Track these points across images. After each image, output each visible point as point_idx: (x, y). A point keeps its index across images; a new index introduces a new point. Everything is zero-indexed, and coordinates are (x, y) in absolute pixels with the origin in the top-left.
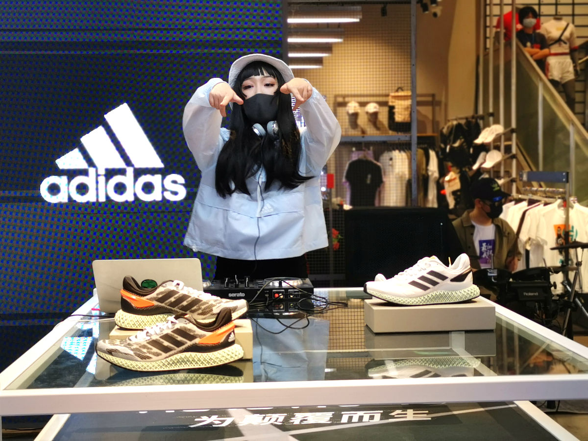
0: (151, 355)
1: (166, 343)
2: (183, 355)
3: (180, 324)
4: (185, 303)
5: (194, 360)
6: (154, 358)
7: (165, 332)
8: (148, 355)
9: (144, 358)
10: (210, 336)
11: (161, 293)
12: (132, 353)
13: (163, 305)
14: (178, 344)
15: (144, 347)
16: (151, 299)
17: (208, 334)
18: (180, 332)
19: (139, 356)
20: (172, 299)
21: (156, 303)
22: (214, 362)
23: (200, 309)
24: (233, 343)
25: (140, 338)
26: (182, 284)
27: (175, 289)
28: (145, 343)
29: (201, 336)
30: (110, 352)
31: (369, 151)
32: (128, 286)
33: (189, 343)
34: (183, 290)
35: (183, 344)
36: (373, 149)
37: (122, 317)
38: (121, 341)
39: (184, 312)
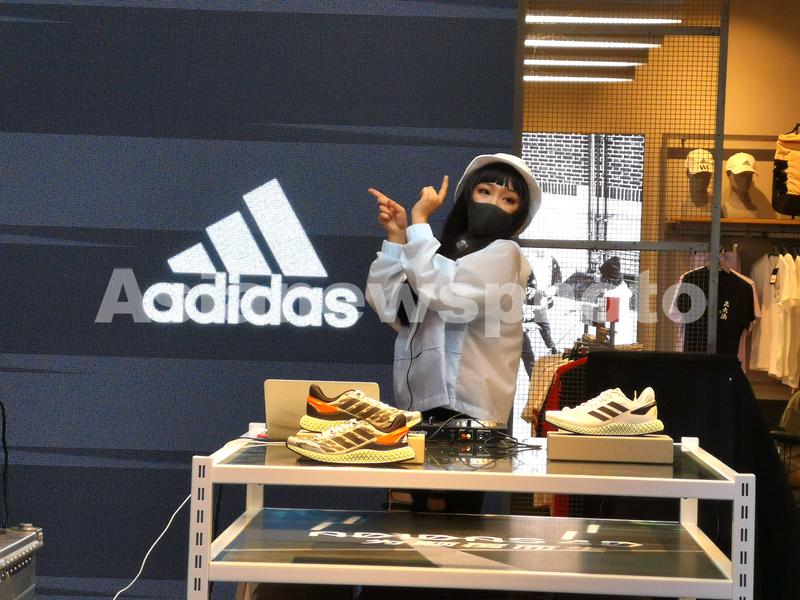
0: (334, 449)
1: (348, 440)
2: (362, 451)
3: (361, 425)
4: (365, 411)
6: (337, 452)
7: (347, 431)
8: (332, 448)
9: (328, 451)
10: (386, 437)
11: (344, 400)
12: (318, 446)
13: (345, 411)
14: (359, 441)
15: (329, 442)
16: (335, 405)
17: (385, 434)
18: (360, 431)
19: (324, 449)
20: (354, 407)
21: (339, 409)
22: (389, 459)
23: (378, 417)
24: (406, 445)
25: (326, 435)
26: (362, 394)
27: (356, 397)
28: (330, 440)
29: (378, 436)
30: (299, 445)
31: (730, 254)
32: (314, 393)
33: (368, 441)
34: (363, 399)
35: (362, 441)
36: (738, 248)
37: (307, 421)
38: (309, 438)
39: (364, 417)
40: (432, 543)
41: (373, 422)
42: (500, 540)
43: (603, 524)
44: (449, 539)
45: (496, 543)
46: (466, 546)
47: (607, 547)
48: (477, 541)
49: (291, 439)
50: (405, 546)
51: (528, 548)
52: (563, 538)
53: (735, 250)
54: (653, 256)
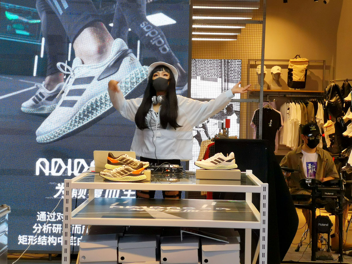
0: (117, 176)
1: (122, 173)
2: (127, 177)
3: (127, 167)
4: (128, 162)
5: (130, 179)
6: (118, 177)
7: (122, 169)
8: (116, 176)
11: (121, 158)
12: (111, 175)
13: (121, 162)
14: (126, 173)
15: (115, 173)
16: (117, 160)
17: (135, 170)
18: (127, 170)
19: (113, 176)
20: (124, 160)
21: (119, 161)
22: (137, 179)
23: (133, 164)
24: (143, 174)
27: (125, 157)
28: (115, 172)
29: (133, 171)
30: (104, 175)
31: (272, 103)
32: (110, 155)
33: (129, 173)
34: (128, 157)
35: (127, 173)
36: (275, 101)
37: (108, 166)
38: (108, 172)
39: (128, 164)
40: (154, 210)
41: (132, 166)
42: (179, 208)
43: (217, 202)
44: (161, 208)
45: (177, 209)
46: (166, 210)
47: (218, 210)
48: (171, 209)
49: (101, 172)
50: (144, 211)
51: (189, 211)
52: (202, 207)
53: (274, 101)
54: (245, 104)
